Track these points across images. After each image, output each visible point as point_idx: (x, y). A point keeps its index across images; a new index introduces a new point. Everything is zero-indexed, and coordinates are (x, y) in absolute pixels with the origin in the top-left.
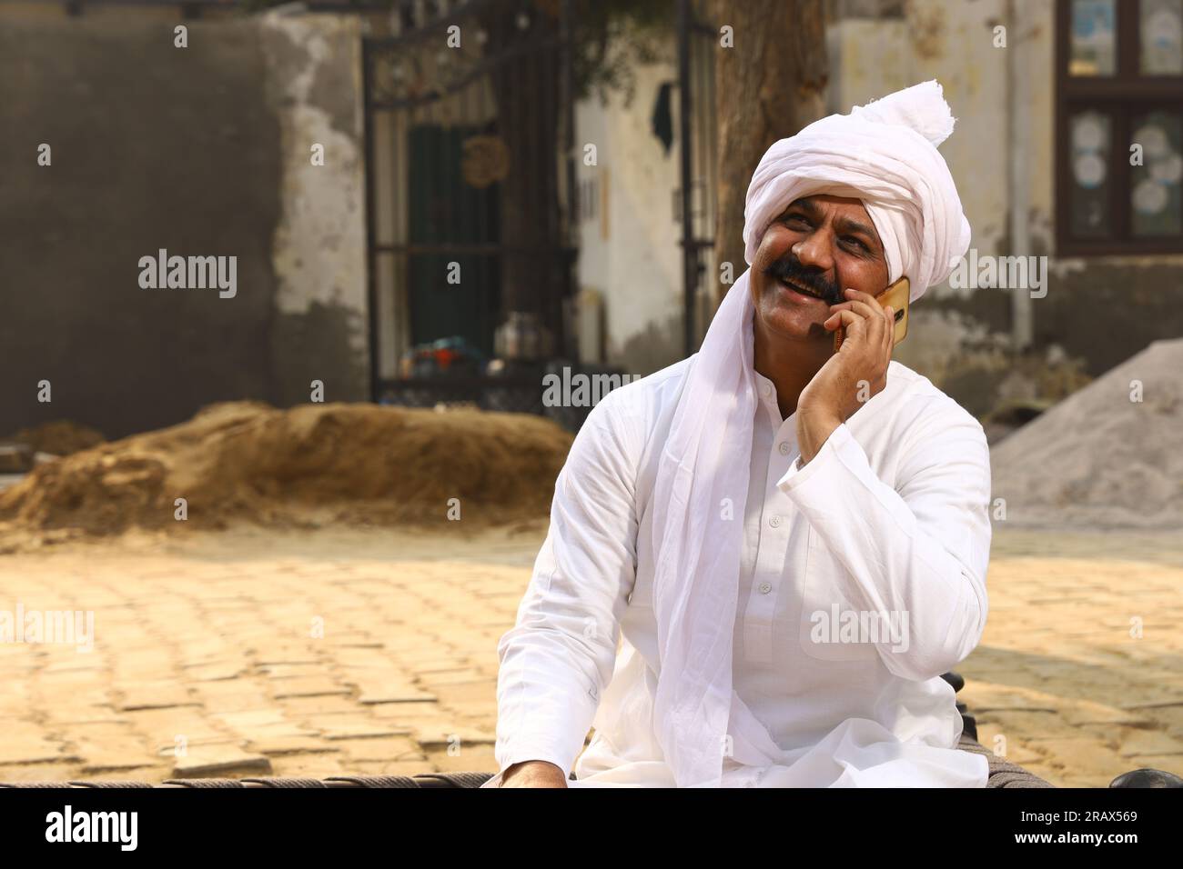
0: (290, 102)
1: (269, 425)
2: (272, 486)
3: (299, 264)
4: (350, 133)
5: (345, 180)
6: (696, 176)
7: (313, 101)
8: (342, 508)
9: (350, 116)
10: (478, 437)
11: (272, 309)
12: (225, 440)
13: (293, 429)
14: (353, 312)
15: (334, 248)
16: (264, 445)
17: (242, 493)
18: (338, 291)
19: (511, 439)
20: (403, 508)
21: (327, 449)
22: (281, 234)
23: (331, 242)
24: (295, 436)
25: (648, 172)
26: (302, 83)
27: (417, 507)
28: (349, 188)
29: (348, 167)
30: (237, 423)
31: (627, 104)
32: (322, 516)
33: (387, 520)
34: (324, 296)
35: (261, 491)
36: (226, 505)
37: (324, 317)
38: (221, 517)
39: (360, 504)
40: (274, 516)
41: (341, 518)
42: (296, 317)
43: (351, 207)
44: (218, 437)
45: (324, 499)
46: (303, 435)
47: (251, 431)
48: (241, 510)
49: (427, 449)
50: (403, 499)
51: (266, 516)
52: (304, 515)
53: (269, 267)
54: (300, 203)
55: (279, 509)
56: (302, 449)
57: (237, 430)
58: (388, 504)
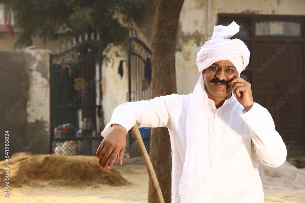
0: (31, 70)
1: (32, 160)
2: (33, 175)
3: (33, 110)
4: (46, 78)
5: (45, 89)
6: (132, 90)
7: (37, 70)
8: (50, 181)
9: (47, 74)
10: (84, 163)
11: (26, 122)
12: (20, 164)
13: (38, 161)
14: (46, 122)
15: (42, 106)
16: (31, 165)
17: (25, 178)
18: (43, 117)
19: (92, 163)
20: (65, 182)
21: (47, 166)
22: (29, 103)
23: (41, 105)
24: (38, 163)
25: (117, 81)
26: (35, 66)
27: (69, 182)
28: (46, 92)
29: (46, 86)
30: (24, 159)
31: (112, 67)
32: (45, 183)
33: (62, 185)
34: (39, 118)
35: (30, 177)
36: (22, 181)
37: (39, 124)
38: (20, 184)
39: (55, 180)
40: (33, 183)
41: (50, 184)
42: (32, 123)
43: (46, 96)
44: (19, 163)
45: (45, 179)
46: (41, 163)
47: (27, 161)
48: (26, 182)
49: (72, 166)
50: (66, 179)
51: (31, 184)
52: (41, 183)
53: (25, 111)
54: (34, 95)
55: (34, 182)
56: (40, 166)
57: (24, 161)
58: (62, 180)
